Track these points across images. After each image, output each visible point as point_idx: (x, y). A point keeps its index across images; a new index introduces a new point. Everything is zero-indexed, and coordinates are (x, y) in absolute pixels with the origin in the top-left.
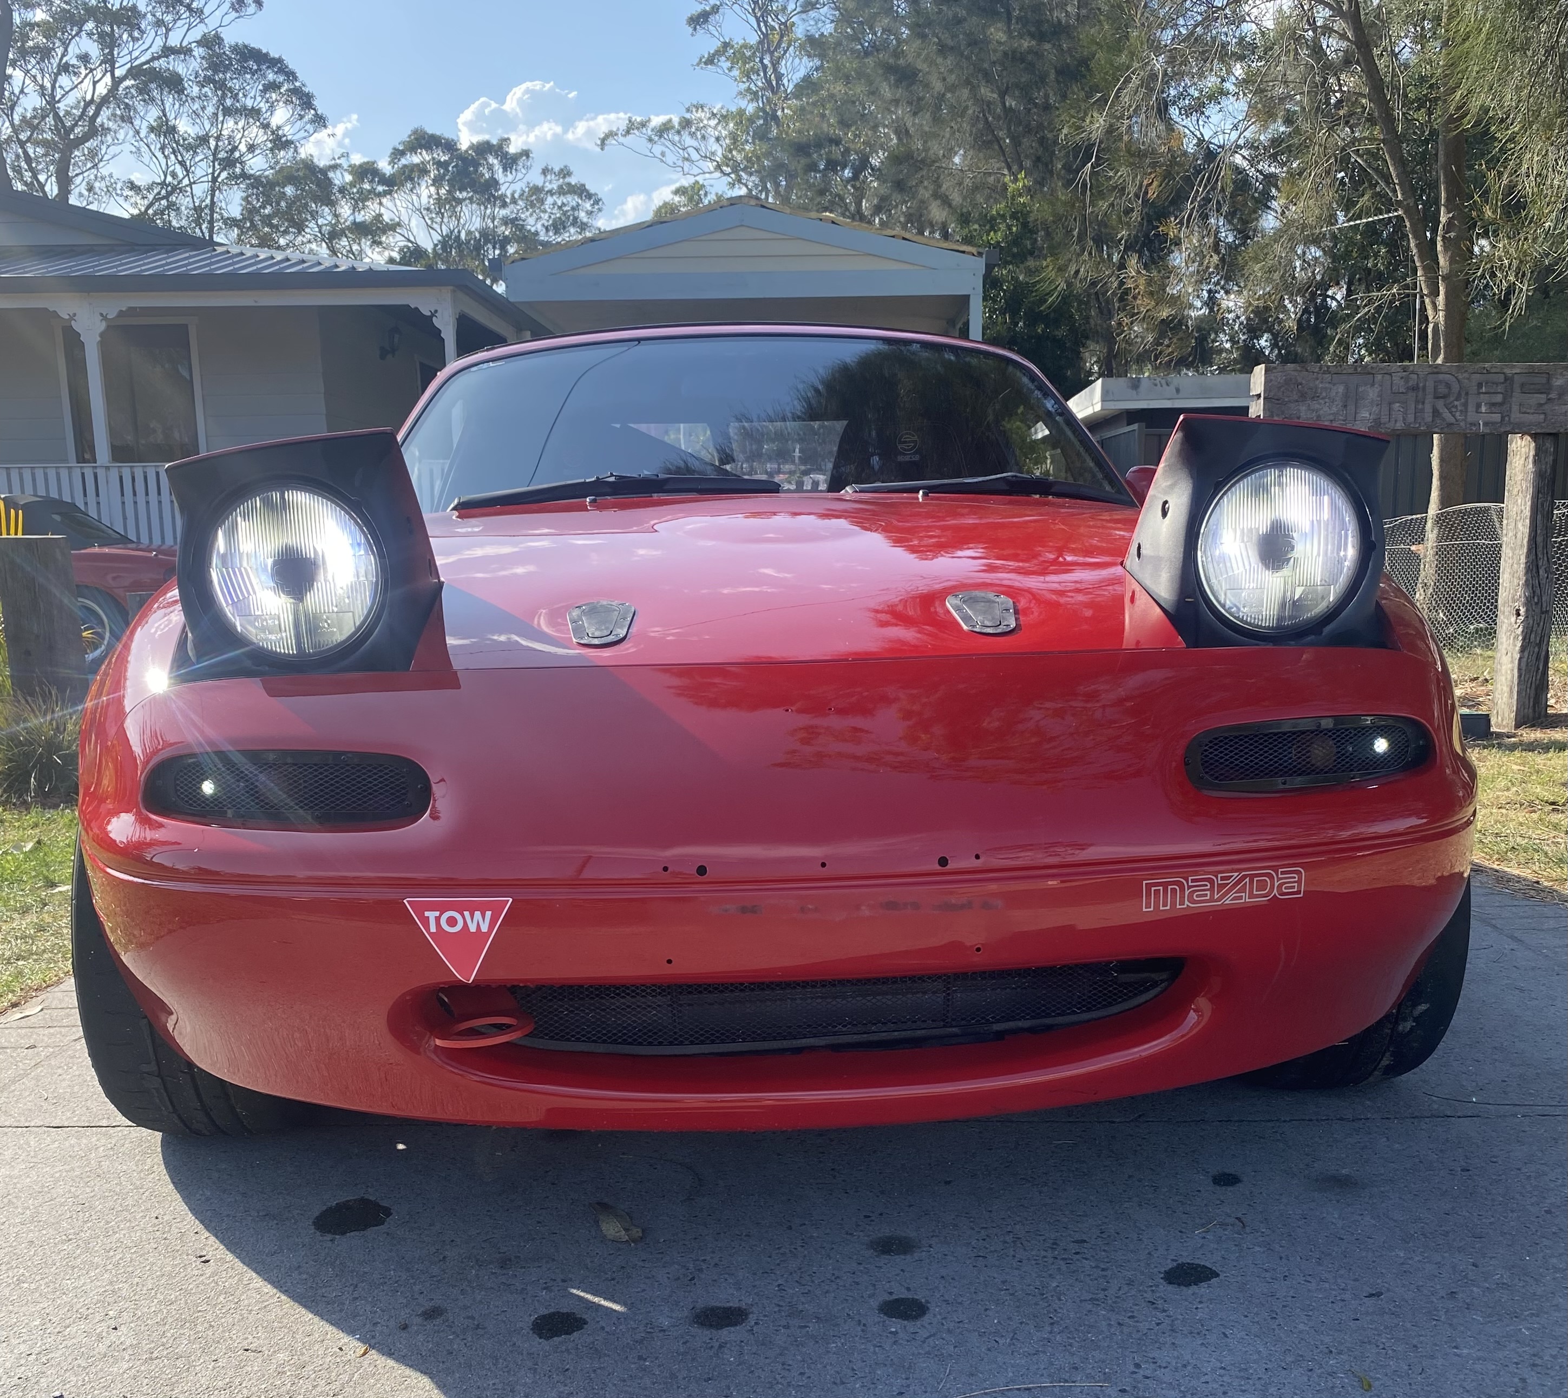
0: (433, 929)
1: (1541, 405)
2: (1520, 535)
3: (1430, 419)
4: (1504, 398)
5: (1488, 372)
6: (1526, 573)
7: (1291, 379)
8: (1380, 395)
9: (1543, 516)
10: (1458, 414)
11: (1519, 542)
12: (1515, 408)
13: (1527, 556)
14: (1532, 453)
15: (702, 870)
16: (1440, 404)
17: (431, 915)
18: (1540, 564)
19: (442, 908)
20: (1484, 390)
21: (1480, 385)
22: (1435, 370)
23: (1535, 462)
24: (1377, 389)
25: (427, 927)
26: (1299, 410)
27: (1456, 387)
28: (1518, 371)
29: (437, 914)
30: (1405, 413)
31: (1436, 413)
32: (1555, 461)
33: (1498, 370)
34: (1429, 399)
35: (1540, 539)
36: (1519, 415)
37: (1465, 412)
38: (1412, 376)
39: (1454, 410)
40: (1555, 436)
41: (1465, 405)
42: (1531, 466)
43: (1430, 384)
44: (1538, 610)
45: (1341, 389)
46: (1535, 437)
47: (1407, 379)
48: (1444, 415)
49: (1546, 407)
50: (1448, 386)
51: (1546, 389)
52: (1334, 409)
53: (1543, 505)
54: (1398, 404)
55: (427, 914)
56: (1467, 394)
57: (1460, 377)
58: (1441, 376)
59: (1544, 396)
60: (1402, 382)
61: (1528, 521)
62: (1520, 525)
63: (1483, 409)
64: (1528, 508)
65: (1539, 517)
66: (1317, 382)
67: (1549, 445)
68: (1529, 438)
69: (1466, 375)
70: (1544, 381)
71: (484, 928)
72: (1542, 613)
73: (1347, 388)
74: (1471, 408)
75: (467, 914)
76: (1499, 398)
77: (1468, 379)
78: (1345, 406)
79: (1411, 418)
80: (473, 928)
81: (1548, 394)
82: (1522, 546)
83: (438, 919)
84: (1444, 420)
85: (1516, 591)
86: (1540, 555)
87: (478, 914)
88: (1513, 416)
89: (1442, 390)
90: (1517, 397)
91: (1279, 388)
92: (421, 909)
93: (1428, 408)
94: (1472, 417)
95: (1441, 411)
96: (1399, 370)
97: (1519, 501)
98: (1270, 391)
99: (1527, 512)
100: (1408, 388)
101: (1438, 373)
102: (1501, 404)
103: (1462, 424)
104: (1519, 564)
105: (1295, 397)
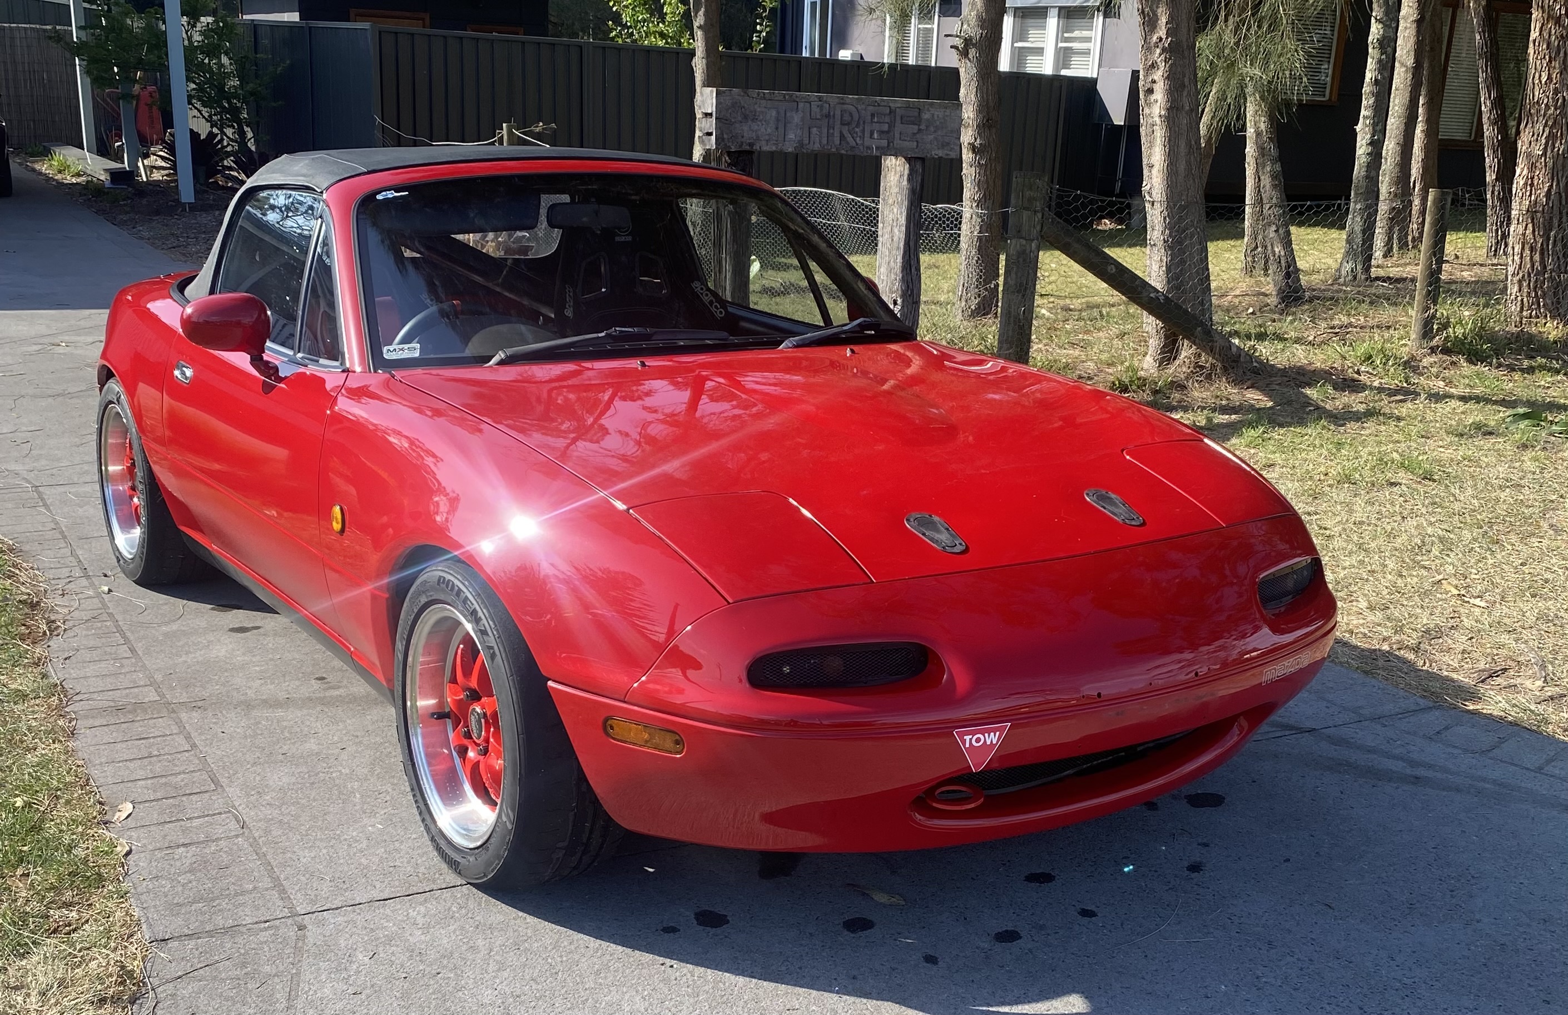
0: (967, 745)
1: (914, 134)
2: (896, 239)
3: (838, 142)
4: (889, 127)
5: (879, 105)
6: (902, 271)
7: (736, 103)
8: (803, 119)
9: (914, 224)
10: (858, 139)
11: (895, 245)
12: (897, 135)
13: (903, 257)
14: (907, 172)
15: (1099, 695)
16: (845, 130)
17: (967, 738)
18: (912, 263)
19: (973, 733)
20: (876, 120)
21: (873, 115)
22: (842, 101)
23: (909, 180)
24: (800, 114)
25: (964, 743)
26: (743, 130)
27: (856, 117)
28: (899, 105)
29: (971, 737)
30: (820, 137)
31: (842, 137)
32: (923, 180)
33: (886, 104)
34: (838, 126)
35: (912, 244)
36: (899, 142)
37: (863, 138)
38: (825, 105)
39: (855, 135)
40: (923, 160)
41: (863, 131)
42: (905, 183)
43: (838, 113)
44: (910, 301)
45: (774, 113)
46: (908, 160)
47: (821, 107)
48: (848, 139)
49: (918, 136)
50: (851, 115)
51: (917, 121)
52: (769, 130)
53: (914, 215)
54: (815, 129)
55: (965, 737)
56: (864, 123)
57: (859, 108)
58: (845, 106)
59: (916, 127)
60: (818, 110)
61: (904, 229)
62: (896, 230)
63: (876, 136)
64: (904, 218)
65: (912, 224)
66: (756, 107)
67: (919, 167)
68: (903, 160)
69: (863, 107)
70: (916, 114)
71: (994, 742)
72: (913, 303)
73: (778, 113)
74: (867, 134)
75: (986, 735)
76: (886, 127)
77: (865, 110)
78: (777, 128)
79: (824, 141)
80: (988, 743)
81: (919, 125)
82: (898, 248)
83: (971, 740)
84: (848, 143)
85: (894, 285)
86: (912, 256)
87: (992, 734)
88: (895, 142)
89: (847, 118)
90: (899, 127)
91: (727, 110)
92: (962, 735)
93: (837, 134)
94: (868, 141)
95: (846, 135)
96: (816, 99)
97: (895, 210)
98: (720, 112)
99: (903, 220)
100: (822, 115)
101: (843, 104)
102: (888, 132)
103: (861, 148)
104: (895, 262)
105: (740, 119)
